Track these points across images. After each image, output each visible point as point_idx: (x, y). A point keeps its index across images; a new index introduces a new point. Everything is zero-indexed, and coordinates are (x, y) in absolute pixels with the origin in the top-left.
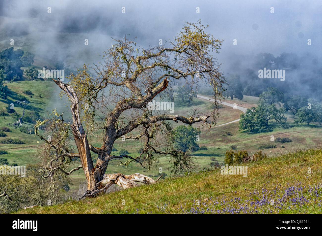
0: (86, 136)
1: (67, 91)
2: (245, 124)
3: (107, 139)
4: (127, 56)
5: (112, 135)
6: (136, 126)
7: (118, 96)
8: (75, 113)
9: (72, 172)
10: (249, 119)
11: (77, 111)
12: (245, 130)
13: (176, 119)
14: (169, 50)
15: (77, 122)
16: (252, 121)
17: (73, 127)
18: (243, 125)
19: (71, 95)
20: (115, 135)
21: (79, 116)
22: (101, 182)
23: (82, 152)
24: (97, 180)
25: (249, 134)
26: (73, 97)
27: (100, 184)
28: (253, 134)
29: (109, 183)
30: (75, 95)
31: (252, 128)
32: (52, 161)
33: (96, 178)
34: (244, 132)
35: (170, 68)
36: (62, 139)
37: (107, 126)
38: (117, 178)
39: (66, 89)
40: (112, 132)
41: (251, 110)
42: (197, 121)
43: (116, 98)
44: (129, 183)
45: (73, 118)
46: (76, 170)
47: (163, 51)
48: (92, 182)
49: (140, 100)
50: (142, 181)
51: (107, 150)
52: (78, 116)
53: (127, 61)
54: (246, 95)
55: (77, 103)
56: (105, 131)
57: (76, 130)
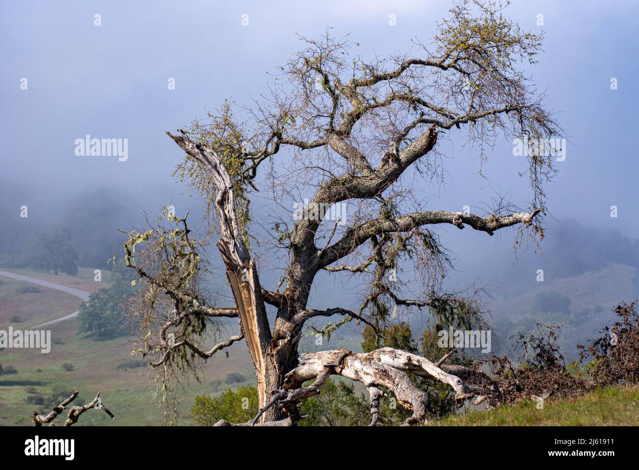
0: (254, 265)
1: (204, 160)
2: (88, 321)
3: (298, 271)
4: (330, 78)
5: (310, 263)
6: (361, 240)
7: (319, 170)
8: (224, 211)
9: (215, 351)
10: (96, 311)
11: (229, 206)
12: (89, 333)
13: (459, 220)
14: (421, 62)
15: (232, 233)
16: (103, 316)
17: (222, 243)
18: (84, 323)
19: (213, 170)
20: (316, 262)
21: (236, 219)
22: (294, 372)
23: (244, 303)
24: (282, 367)
25: (95, 340)
26: (219, 174)
27: (291, 376)
28: (104, 340)
29: (324, 373)
30: (222, 169)
31: (103, 330)
32: (164, 327)
33: (280, 363)
34: (87, 337)
35: (425, 104)
36: (188, 275)
37: (297, 240)
38: (342, 361)
39: (201, 157)
40: (309, 256)
41: (98, 295)
42: (506, 225)
43: (316, 174)
44: (377, 369)
45: (222, 222)
46: (225, 346)
47: (406, 64)
48: (271, 372)
49: (370, 179)
50: (402, 366)
51: (298, 298)
52: (233, 217)
53: (330, 89)
54: (83, 266)
55: (230, 188)
56: (292, 253)
57: (229, 251)
